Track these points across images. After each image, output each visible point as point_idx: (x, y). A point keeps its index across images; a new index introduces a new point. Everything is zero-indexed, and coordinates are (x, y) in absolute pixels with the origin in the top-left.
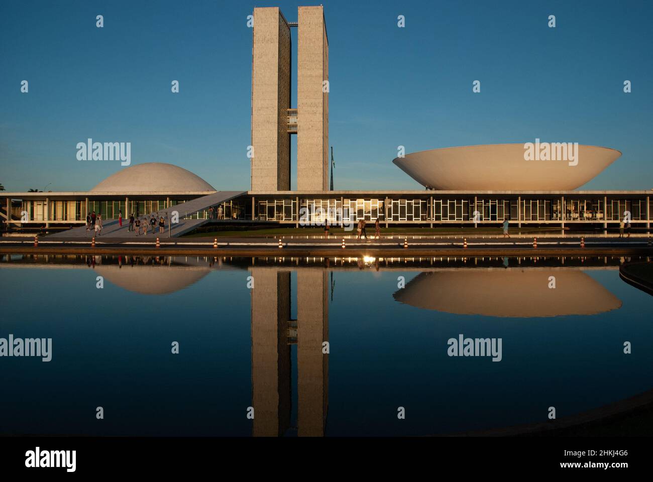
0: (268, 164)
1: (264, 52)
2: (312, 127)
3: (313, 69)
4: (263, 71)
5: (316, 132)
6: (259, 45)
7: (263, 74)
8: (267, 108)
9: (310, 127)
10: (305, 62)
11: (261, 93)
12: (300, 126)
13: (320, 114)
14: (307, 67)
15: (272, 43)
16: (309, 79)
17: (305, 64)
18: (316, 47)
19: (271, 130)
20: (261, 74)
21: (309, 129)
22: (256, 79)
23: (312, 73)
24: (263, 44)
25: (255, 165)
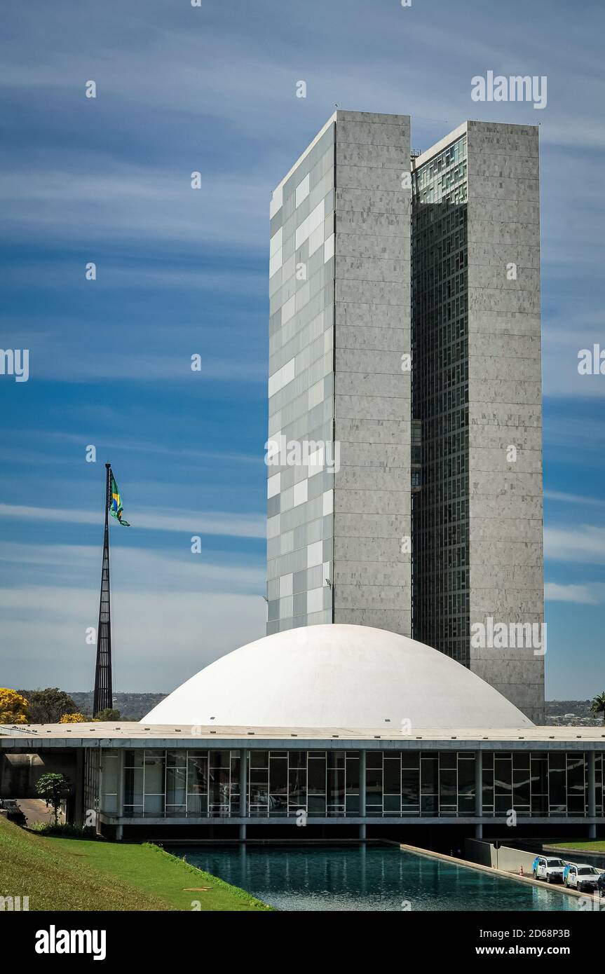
0: (383, 596)
1: (367, 250)
2: (512, 487)
3: (513, 315)
4: (365, 306)
5: (523, 505)
6: (353, 224)
7: (367, 318)
8: (380, 423)
9: (507, 487)
10: (489, 291)
11: (362, 376)
12: (476, 485)
13: (532, 449)
14: (497, 308)
15: (391, 223)
16: (500, 343)
17: (490, 296)
18: (520, 249)
19: (391, 492)
20: (361, 317)
21: (504, 493)
22: (344, 329)
23: (509, 326)
24: (365, 226)
25: (345, 599)
